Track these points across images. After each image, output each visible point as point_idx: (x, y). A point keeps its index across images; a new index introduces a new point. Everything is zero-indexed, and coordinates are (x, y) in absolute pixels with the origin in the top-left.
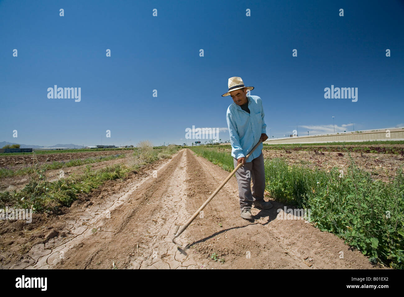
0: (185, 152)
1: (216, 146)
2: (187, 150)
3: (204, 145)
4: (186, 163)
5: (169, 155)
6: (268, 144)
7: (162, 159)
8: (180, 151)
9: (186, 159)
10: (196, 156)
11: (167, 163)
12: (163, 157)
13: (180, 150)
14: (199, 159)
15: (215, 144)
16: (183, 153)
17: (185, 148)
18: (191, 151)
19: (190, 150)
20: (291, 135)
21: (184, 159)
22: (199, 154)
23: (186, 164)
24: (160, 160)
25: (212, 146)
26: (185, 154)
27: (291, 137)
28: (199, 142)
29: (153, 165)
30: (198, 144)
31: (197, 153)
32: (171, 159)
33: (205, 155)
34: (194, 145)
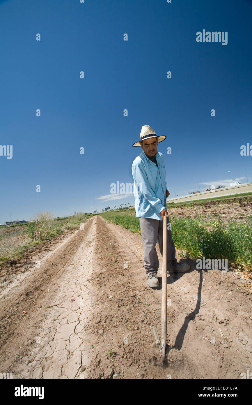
0: (95, 219)
1: (126, 210)
2: (97, 217)
3: (114, 210)
4: (95, 233)
5: (76, 225)
6: (175, 203)
7: (66, 231)
8: (90, 219)
9: (95, 228)
10: (107, 222)
11: (72, 236)
12: (68, 228)
13: (91, 217)
14: (111, 227)
15: (124, 208)
16: (93, 221)
17: (96, 215)
18: (102, 218)
19: (100, 216)
20: (193, 193)
21: (94, 228)
22: (110, 220)
23: (95, 236)
24: (63, 233)
25: (122, 211)
26: (95, 221)
27: (193, 194)
28: (109, 208)
29: (51, 242)
30: (108, 210)
31: (107, 219)
32: (78, 229)
33: (118, 221)
34: (104, 212)
